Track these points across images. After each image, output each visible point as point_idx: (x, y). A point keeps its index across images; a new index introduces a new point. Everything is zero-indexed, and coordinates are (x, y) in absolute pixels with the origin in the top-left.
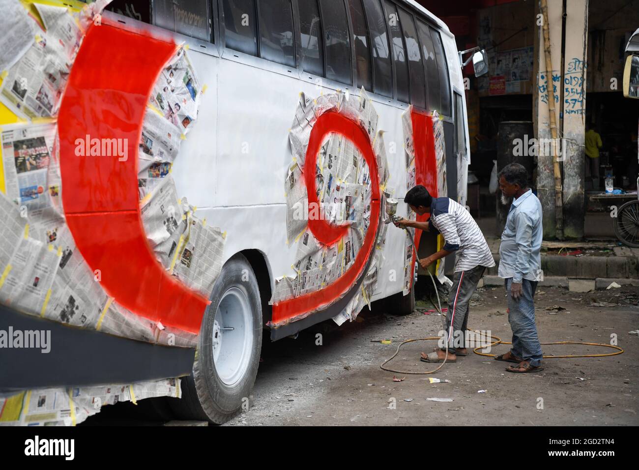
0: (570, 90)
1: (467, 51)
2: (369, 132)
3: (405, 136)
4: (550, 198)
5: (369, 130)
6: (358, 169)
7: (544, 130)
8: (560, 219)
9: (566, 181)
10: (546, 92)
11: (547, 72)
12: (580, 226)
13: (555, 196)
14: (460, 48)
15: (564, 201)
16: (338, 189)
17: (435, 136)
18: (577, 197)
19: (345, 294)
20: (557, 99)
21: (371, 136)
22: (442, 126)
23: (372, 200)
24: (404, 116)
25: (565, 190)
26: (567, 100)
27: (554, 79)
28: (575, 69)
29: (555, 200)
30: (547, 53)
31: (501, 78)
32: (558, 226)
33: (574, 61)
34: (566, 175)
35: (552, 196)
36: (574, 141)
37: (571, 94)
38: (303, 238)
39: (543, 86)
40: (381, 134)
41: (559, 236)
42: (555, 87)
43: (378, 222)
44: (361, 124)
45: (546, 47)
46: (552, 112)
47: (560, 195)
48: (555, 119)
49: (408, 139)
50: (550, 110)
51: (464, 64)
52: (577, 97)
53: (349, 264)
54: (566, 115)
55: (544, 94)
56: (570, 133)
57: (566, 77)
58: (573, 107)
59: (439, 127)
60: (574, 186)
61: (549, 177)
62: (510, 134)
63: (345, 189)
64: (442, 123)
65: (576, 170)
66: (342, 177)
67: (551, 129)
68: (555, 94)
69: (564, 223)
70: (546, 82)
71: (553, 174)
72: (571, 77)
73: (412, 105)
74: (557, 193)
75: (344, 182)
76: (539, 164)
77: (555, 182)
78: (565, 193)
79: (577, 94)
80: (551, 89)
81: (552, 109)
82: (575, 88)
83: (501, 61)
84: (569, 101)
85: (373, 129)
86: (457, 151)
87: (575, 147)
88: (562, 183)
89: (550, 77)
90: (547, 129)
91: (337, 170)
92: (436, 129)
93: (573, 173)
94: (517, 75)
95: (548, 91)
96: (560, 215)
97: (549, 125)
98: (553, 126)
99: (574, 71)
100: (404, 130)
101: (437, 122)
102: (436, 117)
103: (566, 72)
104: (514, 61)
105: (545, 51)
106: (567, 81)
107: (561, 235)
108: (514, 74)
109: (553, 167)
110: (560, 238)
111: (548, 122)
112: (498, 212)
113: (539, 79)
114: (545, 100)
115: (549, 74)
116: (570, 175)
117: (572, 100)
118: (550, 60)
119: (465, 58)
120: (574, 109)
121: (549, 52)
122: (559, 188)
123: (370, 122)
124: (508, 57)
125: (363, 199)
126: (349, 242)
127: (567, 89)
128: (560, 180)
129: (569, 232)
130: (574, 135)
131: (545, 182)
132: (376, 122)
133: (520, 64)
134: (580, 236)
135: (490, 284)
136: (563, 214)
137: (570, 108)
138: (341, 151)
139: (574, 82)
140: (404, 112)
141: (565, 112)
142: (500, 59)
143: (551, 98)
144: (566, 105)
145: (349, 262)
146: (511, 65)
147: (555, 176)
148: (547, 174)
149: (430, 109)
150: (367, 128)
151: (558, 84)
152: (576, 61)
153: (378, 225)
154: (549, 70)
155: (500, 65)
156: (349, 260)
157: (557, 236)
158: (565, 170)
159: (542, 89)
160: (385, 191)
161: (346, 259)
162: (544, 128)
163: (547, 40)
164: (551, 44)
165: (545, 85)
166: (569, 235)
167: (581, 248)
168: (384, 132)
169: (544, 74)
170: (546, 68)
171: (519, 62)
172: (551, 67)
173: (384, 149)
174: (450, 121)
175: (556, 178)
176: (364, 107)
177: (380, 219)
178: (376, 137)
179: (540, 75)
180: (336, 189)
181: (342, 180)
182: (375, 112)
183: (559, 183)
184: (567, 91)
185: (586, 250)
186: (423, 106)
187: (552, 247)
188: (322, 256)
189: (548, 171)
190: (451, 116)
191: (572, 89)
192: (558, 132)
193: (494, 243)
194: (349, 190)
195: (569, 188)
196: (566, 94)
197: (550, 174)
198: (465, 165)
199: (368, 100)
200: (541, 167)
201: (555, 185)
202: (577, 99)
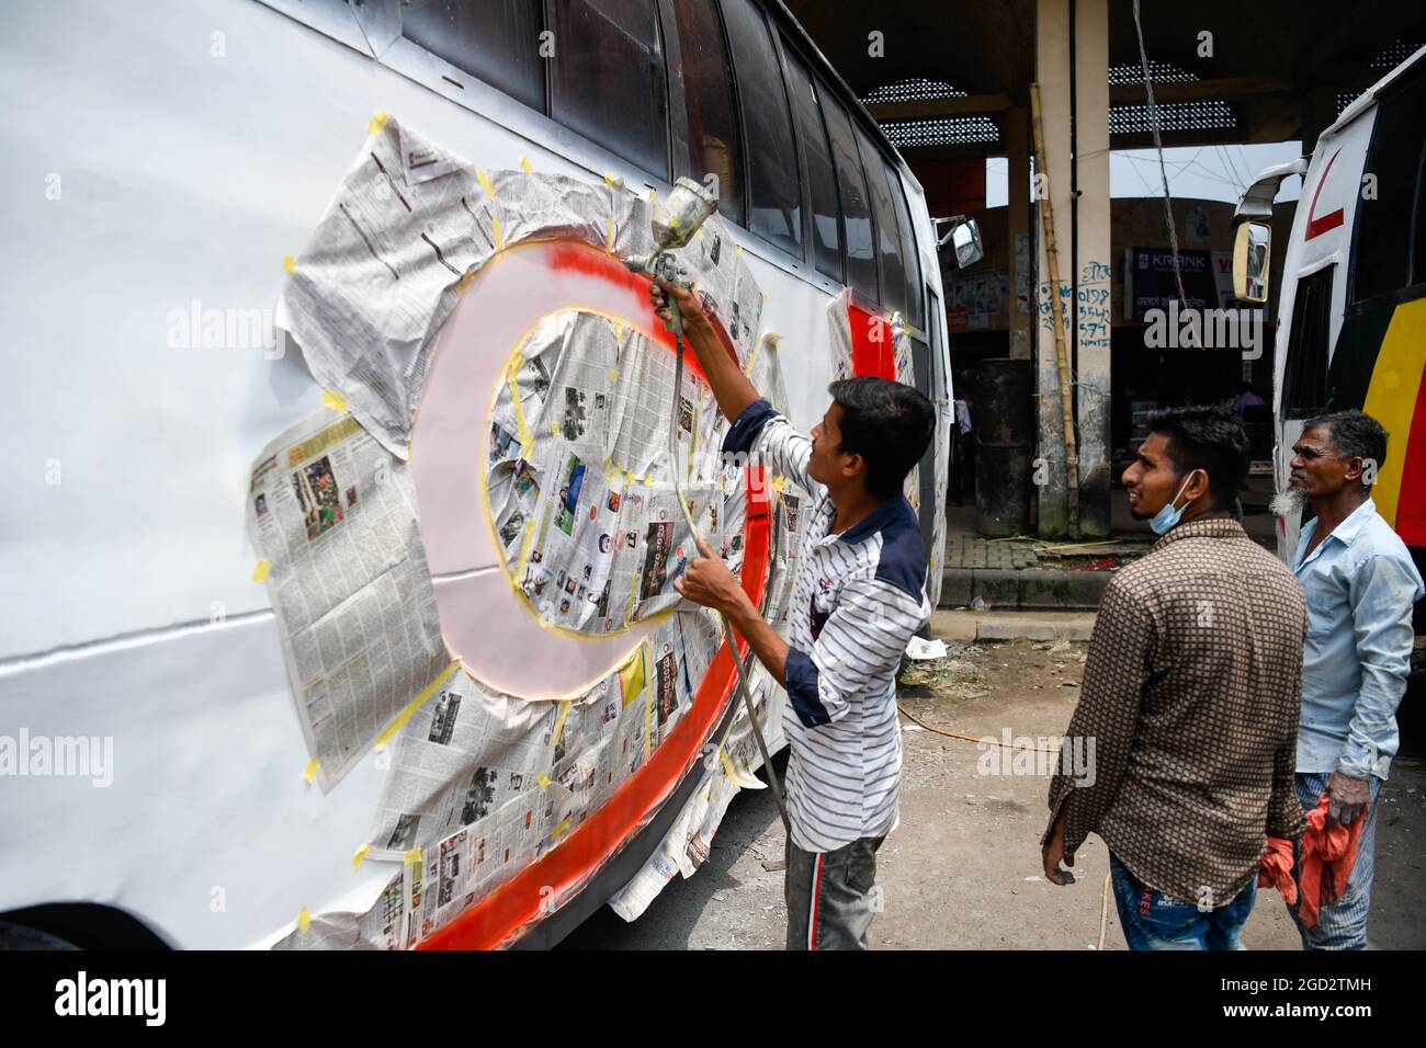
0: (1086, 310)
1: (945, 220)
2: (735, 332)
3: (834, 358)
4: (1058, 475)
5: (733, 326)
6: (699, 435)
7: (1049, 371)
8: (1074, 508)
9: (1083, 448)
10: (1050, 313)
11: (1051, 281)
12: (1104, 517)
13: (1067, 472)
14: (933, 213)
15: (1081, 479)
16: (613, 504)
17: (896, 365)
18: (1100, 473)
19: (662, 803)
20: (1068, 323)
21: (741, 344)
22: (909, 346)
23: (749, 519)
24: (833, 311)
25: (1082, 463)
26: (1082, 325)
27: (1063, 293)
28: (1093, 277)
29: (1067, 478)
30: (1051, 253)
31: (962, 309)
32: (1072, 519)
33: (1092, 265)
34: (1083, 441)
35: (1061, 472)
36: (1094, 388)
37: (1088, 316)
38: (431, 715)
39: (1046, 304)
40: (771, 346)
41: (1074, 535)
42: (1064, 305)
43: (767, 573)
44: (705, 305)
45: (1049, 244)
46: (1060, 343)
47: (1074, 471)
48: (1065, 355)
49: (841, 366)
50: (1057, 341)
51: (942, 242)
52: (1096, 320)
53: (673, 719)
54: (1080, 348)
55: (1047, 316)
56: (1088, 375)
57: (1080, 290)
58: (1092, 336)
59: (903, 348)
60: (1095, 457)
61: (1057, 442)
62: (996, 377)
63: (646, 500)
64: (909, 340)
65: (1098, 432)
66: (633, 464)
67: (1060, 369)
68: (1065, 316)
69: (1081, 515)
70: (1049, 298)
71: (1064, 439)
72: (1088, 290)
73: (850, 289)
74: (1071, 468)
75: (641, 482)
76: (1041, 424)
77: (1066, 451)
78: (1081, 469)
79: (1098, 315)
80: (1058, 307)
81: (1060, 338)
82: (1094, 306)
83: (961, 287)
84: (1085, 326)
85: (747, 328)
86: (934, 397)
87: (1096, 397)
88: (1077, 452)
89: (1056, 289)
90: (1054, 370)
91: (612, 443)
92: (899, 350)
93: (1093, 438)
94: (984, 305)
95: (1054, 312)
96: (1074, 502)
97: (1057, 364)
98: (1063, 365)
99: (1092, 281)
100: (832, 343)
101: (901, 335)
102: (899, 326)
103: (1079, 282)
104: (979, 287)
105: (1048, 251)
106: (1082, 297)
107: (1076, 532)
108: (980, 304)
109: (1064, 428)
110: (1075, 537)
111: (1055, 359)
112: (979, 497)
113: (1038, 294)
114: (1049, 325)
115: (1055, 286)
116: (1088, 441)
117: (1090, 325)
118: (1056, 264)
119: (943, 230)
120: (1093, 339)
121: (1055, 251)
122: (1072, 459)
123: (736, 308)
124: (970, 282)
125: (714, 524)
126: (670, 655)
127: (1082, 308)
128: (1074, 448)
129: (1088, 527)
130: (1094, 378)
131: (1051, 451)
132: (755, 310)
133: (987, 291)
134: (1104, 533)
135: (990, 636)
136: (1080, 499)
137: (1088, 337)
138: (626, 380)
139: (1092, 298)
140: (831, 301)
141: (1079, 342)
142: (961, 284)
143: (1059, 323)
144: (1080, 333)
145: (671, 711)
146: (974, 292)
147: (1067, 441)
148: (1054, 438)
149: (887, 307)
150: (726, 319)
151: (1068, 301)
152: (1094, 268)
153: (766, 581)
154: (1054, 278)
155: (960, 294)
156: (674, 704)
157: (1070, 534)
158: (1082, 433)
159: (1044, 308)
160: (786, 492)
161: (660, 708)
162: (1049, 367)
163: (1050, 233)
164: (1056, 238)
165: (1049, 302)
166: (1089, 532)
167: (1114, 556)
168: (779, 338)
169: (1047, 286)
170: (1051, 276)
171: (986, 289)
172: (1058, 276)
173: (782, 382)
174: (922, 339)
175: (1069, 445)
176: (715, 259)
177: (773, 565)
178: (757, 351)
179: (1041, 287)
180: (604, 503)
181: (635, 472)
182: (755, 283)
183: (1073, 453)
184: (1082, 311)
185: (1120, 557)
186: (874, 298)
187: (1067, 554)
188: (547, 742)
189: (1055, 434)
190: (924, 330)
191: (1090, 309)
192: (1070, 374)
193: (975, 547)
194: (659, 504)
195: (1088, 460)
196: (1080, 315)
197: (1059, 438)
198: (946, 424)
199: (730, 244)
200: (1045, 428)
201: (1066, 456)
202: (1097, 322)
